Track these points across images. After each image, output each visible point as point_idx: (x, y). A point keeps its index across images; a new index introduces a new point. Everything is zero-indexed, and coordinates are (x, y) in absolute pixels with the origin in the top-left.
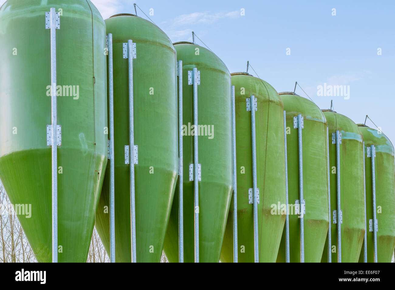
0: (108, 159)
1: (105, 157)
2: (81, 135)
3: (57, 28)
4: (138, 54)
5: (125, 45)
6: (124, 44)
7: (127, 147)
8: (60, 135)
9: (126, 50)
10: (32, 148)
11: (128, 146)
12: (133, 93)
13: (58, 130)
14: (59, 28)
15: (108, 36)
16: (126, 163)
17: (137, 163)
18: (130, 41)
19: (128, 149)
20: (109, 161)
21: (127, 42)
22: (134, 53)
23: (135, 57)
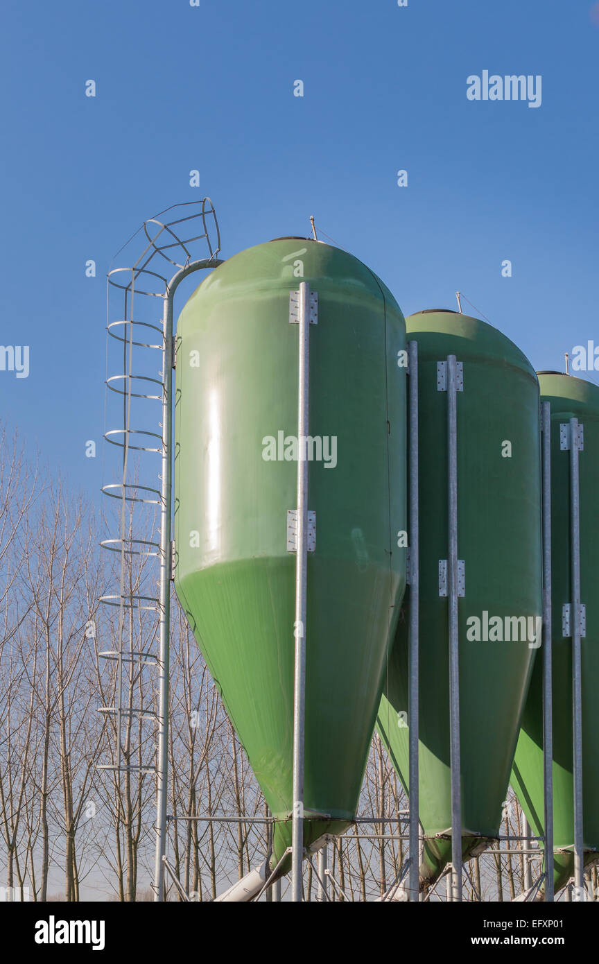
0: (407, 585)
1: (402, 581)
2: (357, 532)
3: (312, 321)
4: (466, 383)
5: (441, 366)
6: (439, 363)
7: (443, 564)
8: (314, 531)
9: (444, 374)
10: (257, 556)
11: (446, 561)
12: (456, 457)
13: (310, 520)
14: (315, 322)
15: (409, 346)
16: (441, 594)
17: (463, 595)
18: (451, 358)
19: (446, 566)
20: (408, 588)
21: (445, 359)
22: (459, 382)
23: (461, 389)
